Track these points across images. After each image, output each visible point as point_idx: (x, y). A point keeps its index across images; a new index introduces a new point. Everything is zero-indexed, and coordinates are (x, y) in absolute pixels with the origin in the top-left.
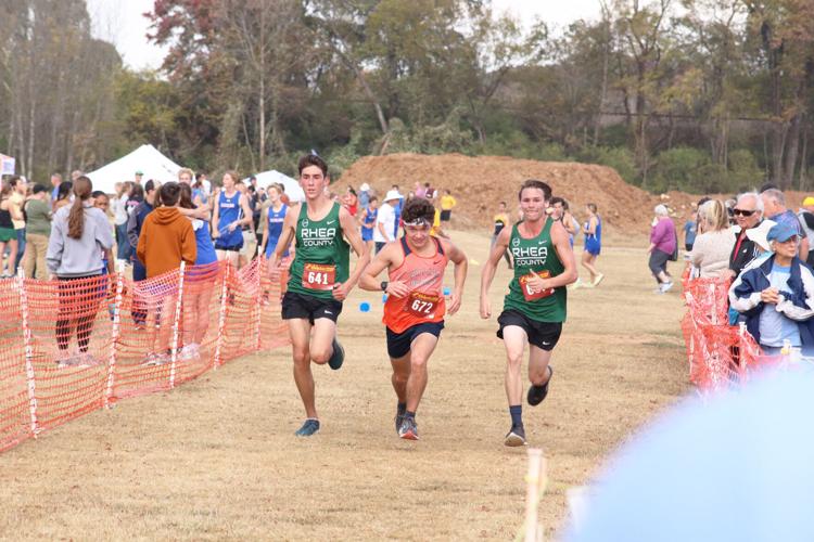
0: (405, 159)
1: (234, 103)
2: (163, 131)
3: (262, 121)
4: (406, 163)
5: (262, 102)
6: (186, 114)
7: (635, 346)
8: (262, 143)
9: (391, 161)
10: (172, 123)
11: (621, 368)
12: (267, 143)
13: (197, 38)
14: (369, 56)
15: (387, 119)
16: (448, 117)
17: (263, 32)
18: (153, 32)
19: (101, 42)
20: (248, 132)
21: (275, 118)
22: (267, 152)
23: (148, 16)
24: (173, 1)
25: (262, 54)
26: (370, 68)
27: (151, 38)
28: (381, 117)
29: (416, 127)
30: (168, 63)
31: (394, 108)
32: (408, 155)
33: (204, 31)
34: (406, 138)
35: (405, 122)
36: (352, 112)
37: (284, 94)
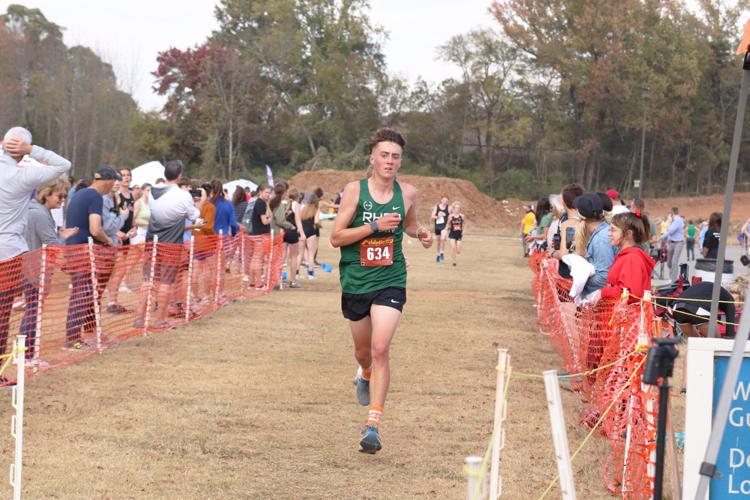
0: (329, 174)
1: (213, 133)
3: (231, 147)
4: (330, 177)
5: (231, 134)
6: (179, 142)
8: (230, 162)
9: (320, 175)
12: (234, 161)
13: (187, 90)
14: (304, 104)
15: (316, 148)
16: (357, 146)
17: (233, 86)
18: (158, 86)
19: (121, 93)
20: (221, 155)
21: (239, 145)
22: (233, 169)
23: (154, 74)
24: (172, 65)
25: (232, 101)
26: (304, 111)
27: (156, 90)
28: (312, 145)
29: (335, 153)
30: (168, 107)
31: (321, 140)
32: (331, 171)
33: (192, 86)
34: (329, 160)
35: (329, 150)
36: (292, 142)
37: (247, 129)
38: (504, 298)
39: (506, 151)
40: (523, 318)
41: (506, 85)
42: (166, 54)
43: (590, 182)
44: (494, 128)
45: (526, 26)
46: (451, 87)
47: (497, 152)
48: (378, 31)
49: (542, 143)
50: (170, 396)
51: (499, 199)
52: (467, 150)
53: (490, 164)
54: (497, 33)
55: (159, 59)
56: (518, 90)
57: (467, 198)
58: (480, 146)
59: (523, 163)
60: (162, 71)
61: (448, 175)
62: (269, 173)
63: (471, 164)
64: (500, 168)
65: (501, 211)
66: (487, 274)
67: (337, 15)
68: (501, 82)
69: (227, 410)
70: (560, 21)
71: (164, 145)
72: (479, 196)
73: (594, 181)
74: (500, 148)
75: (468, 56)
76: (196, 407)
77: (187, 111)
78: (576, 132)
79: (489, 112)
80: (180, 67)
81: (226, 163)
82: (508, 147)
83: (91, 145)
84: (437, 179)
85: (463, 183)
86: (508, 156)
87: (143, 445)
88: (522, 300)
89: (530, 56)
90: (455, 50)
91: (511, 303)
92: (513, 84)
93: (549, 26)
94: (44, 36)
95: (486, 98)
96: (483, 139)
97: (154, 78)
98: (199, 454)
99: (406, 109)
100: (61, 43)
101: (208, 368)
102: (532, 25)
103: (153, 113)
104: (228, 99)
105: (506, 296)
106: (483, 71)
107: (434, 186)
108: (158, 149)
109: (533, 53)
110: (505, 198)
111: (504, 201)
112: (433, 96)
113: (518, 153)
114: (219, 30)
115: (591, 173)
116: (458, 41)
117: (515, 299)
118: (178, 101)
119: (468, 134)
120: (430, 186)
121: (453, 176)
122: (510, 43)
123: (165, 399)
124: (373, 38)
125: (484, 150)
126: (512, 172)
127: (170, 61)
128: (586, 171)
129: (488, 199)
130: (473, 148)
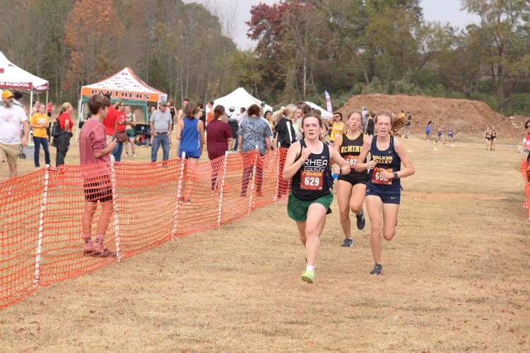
0: (377, 97)
1: (291, 68)
2: (256, 82)
3: (305, 78)
4: (377, 99)
5: (305, 68)
6: (266, 74)
7: (497, 201)
8: (305, 88)
9: (369, 98)
10: (261, 79)
11: (489, 215)
12: (307, 88)
14: (361, 45)
17: (307, 32)
18: (251, 33)
19: (225, 38)
20: (297, 84)
21: (312, 76)
22: (307, 94)
23: (248, 23)
24: (262, 17)
25: (306, 44)
26: (361, 50)
27: (249, 35)
28: (366, 76)
29: (385, 81)
30: (259, 48)
32: (379, 95)
34: (380, 86)
35: (380, 78)
37: (316, 63)
38: (502, 200)
39: (513, 79)
41: (514, 29)
42: (257, 8)
44: (504, 62)
46: (473, 31)
47: (506, 80)
51: (508, 116)
52: (484, 78)
53: (501, 90)
56: (523, 33)
57: (483, 115)
58: (494, 75)
60: (254, 22)
61: (468, 98)
62: (327, 96)
63: (489, 89)
64: (508, 93)
65: (509, 125)
66: (492, 177)
68: (510, 27)
71: (257, 76)
72: (491, 113)
74: (509, 77)
75: (485, 8)
77: (273, 51)
79: (501, 50)
80: (268, 19)
81: (301, 89)
82: (515, 76)
84: (459, 100)
85: (479, 104)
86: (514, 83)
92: (520, 28)
95: (498, 39)
96: (496, 72)
97: (249, 28)
99: (438, 49)
103: (248, 52)
104: (303, 42)
105: (505, 197)
106: (496, 19)
107: (456, 106)
108: (253, 80)
110: (512, 115)
111: (511, 117)
112: (458, 38)
113: (523, 81)
118: (267, 43)
119: (483, 67)
120: (453, 106)
121: (472, 98)
125: (497, 79)
127: (260, 13)
129: (499, 115)
130: (489, 77)
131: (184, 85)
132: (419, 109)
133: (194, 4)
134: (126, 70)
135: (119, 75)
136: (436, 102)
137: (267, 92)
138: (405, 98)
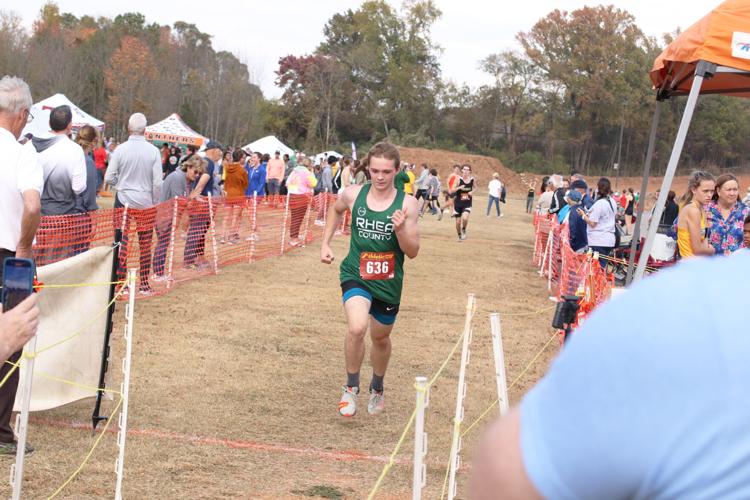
3: (328, 127)
5: (328, 117)
8: (327, 137)
12: (330, 137)
13: (300, 85)
14: (382, 98)
15: (389, 129)
16: (419, 130)
17: (331, 84)
18: (279, 81)
19: (253, 85)
20: (321, 132)
21: (334, 125)
22: (330, 142)
23: (276, 72)
24: (289, 67)
25: (330, 95)
26: (382, 104)
27: (277, 84)
28: (386, 127)
29: (403, 134)
30: (284, 97)
31: (393, 124)
33: (302, 82)
34: (398, 138)
35: (398, 131)
36: (372, 125)
37: (340, 114)
38: (511, 246)
39: (524, 138)
40: (522, 261)
41: (526, 91)
42: (285, 59)
43: (583, 163)
44: (516, 121)
45: (542, 50)
46: (485, 91)
47: (518, 139)
48: (437, 47)
49: (551, 134)
50: (260, 307)
51: (518, 173)
52: (495, 136)
53: (513, 147)
54: (520, 53)
55: (280, 63)
56: (534, 95)
58: (507, 134)
59: (536, 147)
60: (282, 71)
61: (481, 154)
62: (353, 147)
63: (500, 145)
64: (520, 150)
65: (519, 181)
67: (408, 36)
68: (523, 89)
69: (300, 320)
70: (566, 47)
71: (281, 123)
73: (586, 164)
74: (521, 136)
75: (500, 70)
76: (278, 317)
77: (299, 100)
78: (574, 127)
79: (514, 109)
80: (295, 69)
81: (324, 138)
82: (526, 135)
83: (230, 121)
84: (474, 156)
85: (493, 160)
86: (525, 142)
87: (236, 343)
88: (525, 248)
89: (545, 72)
90: (491, 64)
91: (516, 250)
92: (531, 91)
93: (559, 52)
94: (199, 42)
96: (509, 129)
97: (277, 76)
98: (275, 352)
99: (455, 105)
100: (210, 48)
101: (291, 289)
102: (547, 50)
103: (274, 100)
104: (327, 93)
106: (510, 80)
108: (277, 126)
109: (546, 69)
110: (523, 172)
111: (521, 174)
112: (474, 97)
113: (533, 140)
114: (325, 42)
115: (585, 157)
116: (492, 59)
117: (519, 247)
118: (293, 92)
119: (497, 125)
121: (486, 155)
122: (530, 61)
123: (257, 310)
124: (432, 52)
125: (509, 137)
126: (528, 153)
127: (288, 63)
128: (581, 156)
129: (510, 172)
130: (501, 135)
131: (214, 129)
132: (437, 162)
133: (225, 52)
134: (174, 116)
135: (167, 120)
136: (453, 157)
137: (291, 139)
138: (424, 151)
